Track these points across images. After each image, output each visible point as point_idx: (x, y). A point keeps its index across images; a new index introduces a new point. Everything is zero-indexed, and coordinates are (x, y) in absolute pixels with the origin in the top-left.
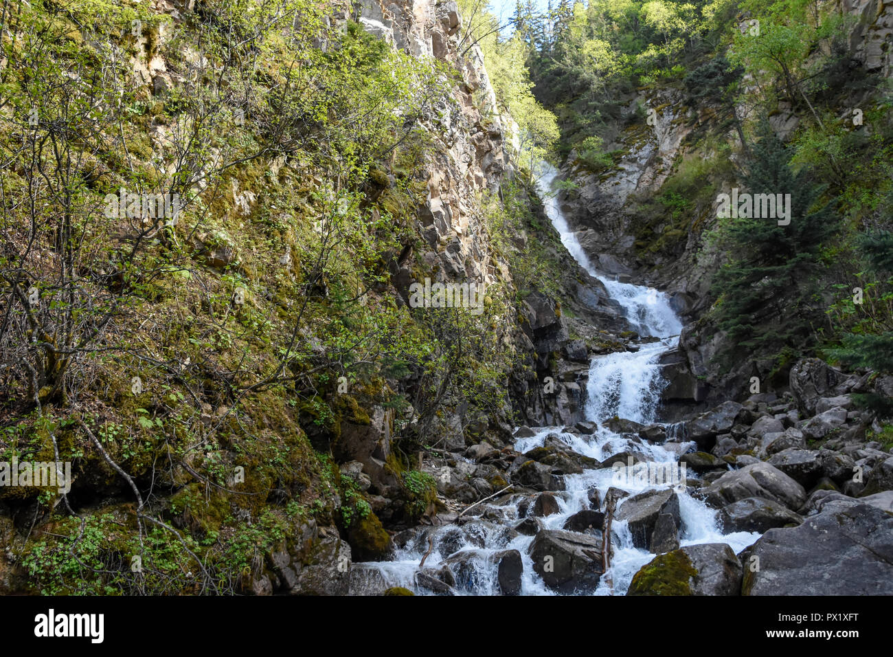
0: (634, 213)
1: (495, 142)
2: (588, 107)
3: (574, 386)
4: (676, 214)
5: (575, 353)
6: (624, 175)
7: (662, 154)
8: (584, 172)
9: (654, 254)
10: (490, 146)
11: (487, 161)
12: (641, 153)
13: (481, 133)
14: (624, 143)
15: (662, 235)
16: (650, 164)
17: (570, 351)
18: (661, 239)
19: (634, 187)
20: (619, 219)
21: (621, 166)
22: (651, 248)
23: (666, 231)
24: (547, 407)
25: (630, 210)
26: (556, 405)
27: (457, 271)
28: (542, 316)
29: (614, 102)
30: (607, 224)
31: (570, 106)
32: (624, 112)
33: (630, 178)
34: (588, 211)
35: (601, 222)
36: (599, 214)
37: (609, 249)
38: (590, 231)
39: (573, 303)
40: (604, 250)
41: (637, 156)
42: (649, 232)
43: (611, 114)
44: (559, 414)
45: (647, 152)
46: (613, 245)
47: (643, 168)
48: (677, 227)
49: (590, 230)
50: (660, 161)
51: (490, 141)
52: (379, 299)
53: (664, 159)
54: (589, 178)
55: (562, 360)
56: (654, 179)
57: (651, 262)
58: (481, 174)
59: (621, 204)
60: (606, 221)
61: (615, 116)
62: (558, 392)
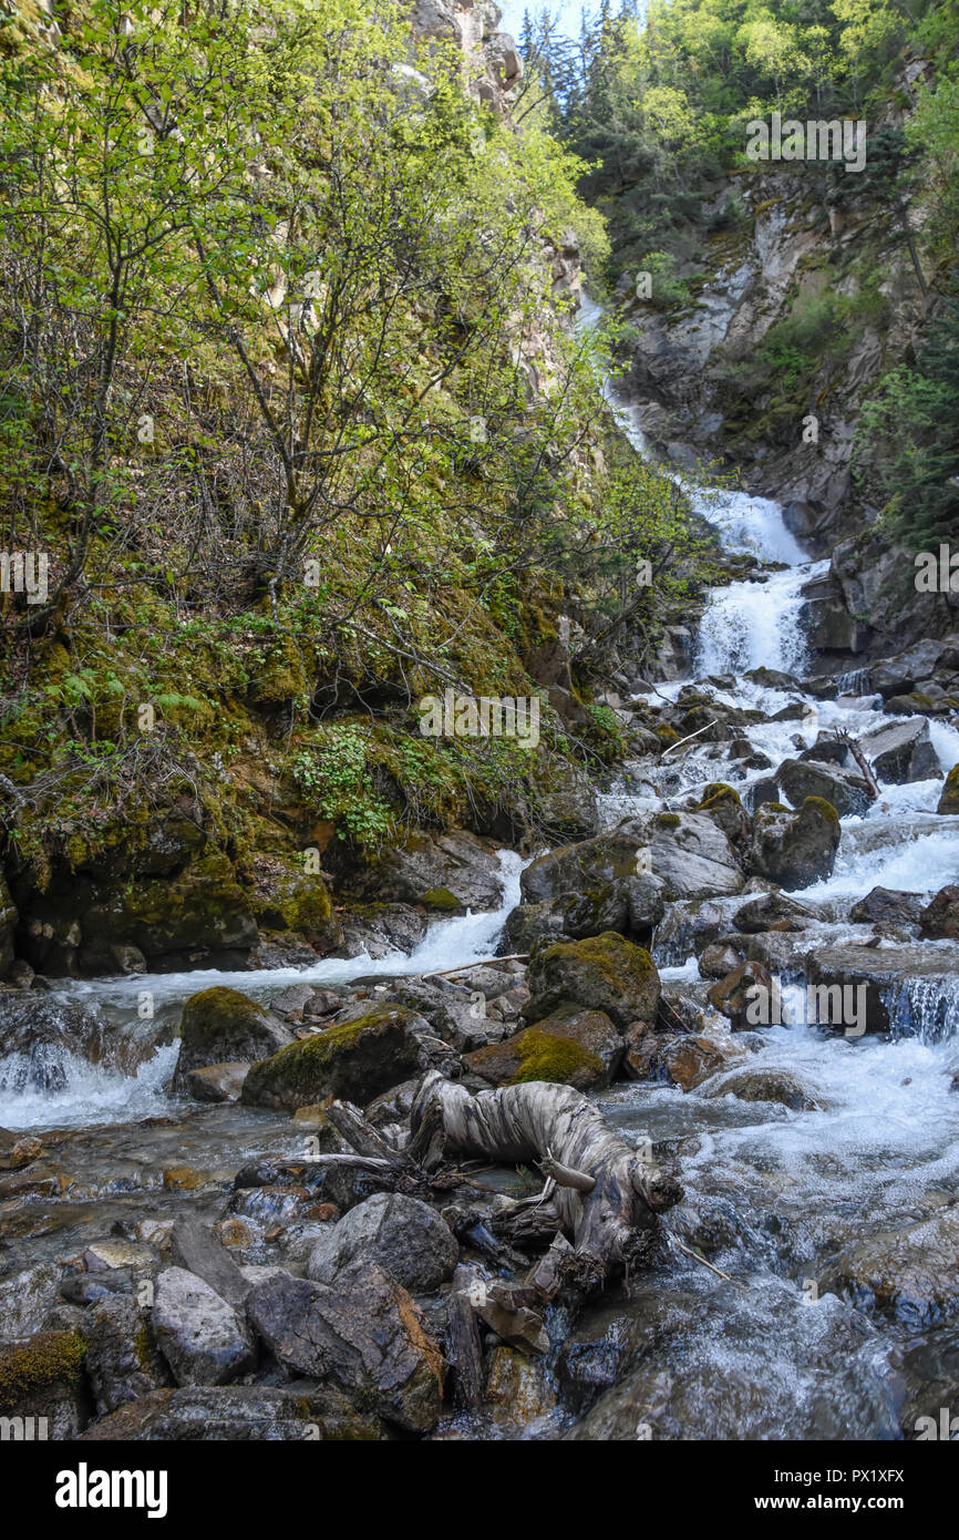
0: (723, 378)
1: (570, 262)
2: (650, 202)
3: (682, 631)
4: (788, 379)
6: (707, 315)
7: (767, 283)
8: (643, 310)
9: (753, 442)
10: (564, 269)
11: (558, 293)
12: (733, 280)
13: (550, 249)
14: (707, 263)
15: (766, 412)
16: (748, 298)
18: (764, 419)
19: (721, 335)
20: (697, 387)
21: (702, 301)
22: (749, 433)
23: (773, 407)
25: (716, 373)
29: (692, 195)
30: (679, 395)
31: (621, 200)
32: (708, 212)
33: (715, 321)
34: (649, 373)
35: (669, 392)
36: (664, 380)
37: (683, 434)
38: (654, 406)
40: (674, 436)
41: (727, 284)
42: (745, 407)
43: (686, 215)
44: (661, 671)
45: (743, 278)
46: (689, 428)
47: (735, 304)
48: (790, 400)
49: (652, 404)
50: (763, 294)
51: (563, 261)
53: (771, 290)
54: (651, 320)
56: (754, 322)
57: (749, 455)
58: (552, 313)
59: (702, 363)
60: (677, 389)
61: (693, 219)
62: (660, 640)
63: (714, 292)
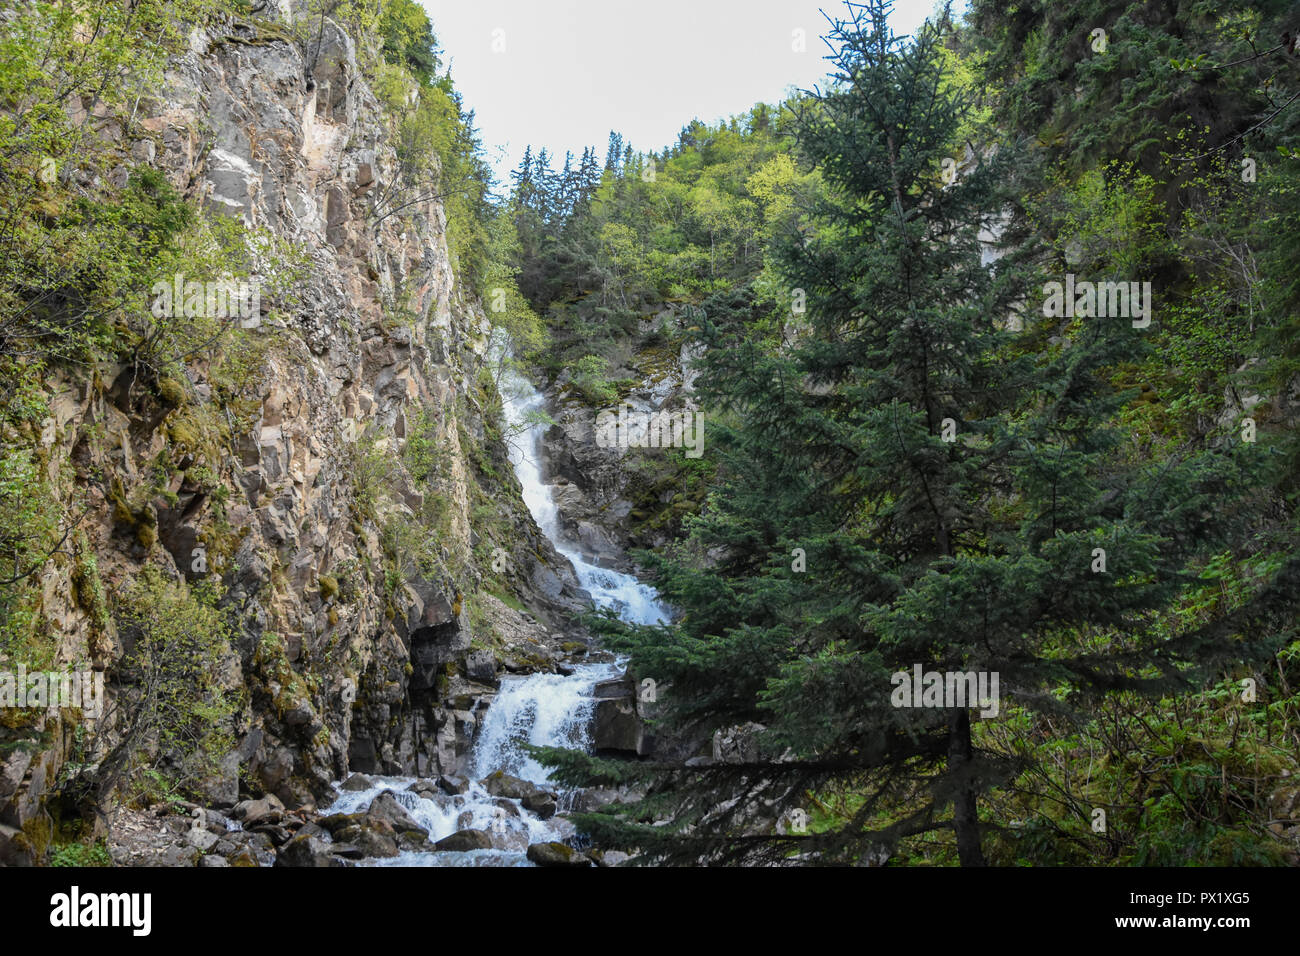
0: (636, 470)
1: (399, 354)
2: (596, 314)
3: (468, 716)
4: (691, 479)
5: (478, 669)
7: (686, 394)
8: (576, 403)
9: (655, 531)
10: (391, 359)
11: (384, 379)
12: (657, 388)
13: (380, 339)
14: (637, 371)
15: (669, 505)
16: (668, 405)
17: (470, 664)
18: (666, 511)
20: (614, 475)
21: (628, 402)
22: (652, 522)
23: (675, 502)
24: (422, 744)
25: (630, 465)
26: (436, 742)
27: (284, 537)
28: (431, 610)
29: (631, 312)
30: (597, 480)
31: (571, 307)
32: (644, 329)
34: (573, 458)
35: (588, 477)
36: (588, 465)
37: (595, 515)
38: (572, 487)
39: (524, 588)
40: (587, 517)
41: (651, 391)
42: (652, 499)
43: (624, 329)
44: (437, 755)
45: (666, 388)
46: (601, 511)
47: (656, 409)
48: (690, 498)
49: (571, 485)
50: (681, 403)
51: (392, 352)
52: (131, 568)
53: (688, 401)
54: (582, 412)
55: (457, 676)
57: (649, 541)
58: (370, 397)
59: (621, 455)
60: (596, 475)
61: (630, 332)
62: (442, 724)
63: (639, 396)
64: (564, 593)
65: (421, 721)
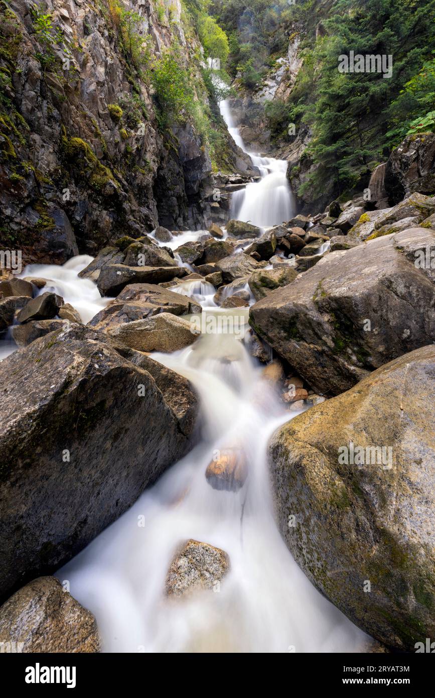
0: (272, 115)
6: (268, 89)
7: (291, 73)
8: (244, 88)
9: (280, 142)
12: (278, 72)
14: (269, 66)
15: (286, 129)
16: (283, 81)
18: (285, 131)
19: (273, 97)
20: (263, 119)
21: (266, 82)
22: (279, 137)
25: (270, 113)
30: (256, 125)
32: (271, 41)
33: (270, 91)
34: (245, 115)
35: (252, 122)
36: (252, 117)
37: (256, 139)
38: (247, 128)
40: (253, 140)
41: (276, 74)
42: (279, 127)
45: (282, 70)
46: (259, 136)
47: (278, 83)
50: (289, 78)
53: (292, 76)
54: (247, 93)
56: (285, 91)
57: (278, 145)
59: (265, 109)
60: (255, 122)
62: (205, 209)
64: (248, 169)
65: (195, 210)
